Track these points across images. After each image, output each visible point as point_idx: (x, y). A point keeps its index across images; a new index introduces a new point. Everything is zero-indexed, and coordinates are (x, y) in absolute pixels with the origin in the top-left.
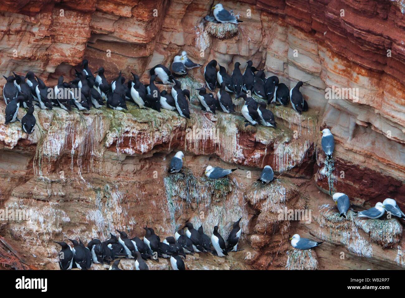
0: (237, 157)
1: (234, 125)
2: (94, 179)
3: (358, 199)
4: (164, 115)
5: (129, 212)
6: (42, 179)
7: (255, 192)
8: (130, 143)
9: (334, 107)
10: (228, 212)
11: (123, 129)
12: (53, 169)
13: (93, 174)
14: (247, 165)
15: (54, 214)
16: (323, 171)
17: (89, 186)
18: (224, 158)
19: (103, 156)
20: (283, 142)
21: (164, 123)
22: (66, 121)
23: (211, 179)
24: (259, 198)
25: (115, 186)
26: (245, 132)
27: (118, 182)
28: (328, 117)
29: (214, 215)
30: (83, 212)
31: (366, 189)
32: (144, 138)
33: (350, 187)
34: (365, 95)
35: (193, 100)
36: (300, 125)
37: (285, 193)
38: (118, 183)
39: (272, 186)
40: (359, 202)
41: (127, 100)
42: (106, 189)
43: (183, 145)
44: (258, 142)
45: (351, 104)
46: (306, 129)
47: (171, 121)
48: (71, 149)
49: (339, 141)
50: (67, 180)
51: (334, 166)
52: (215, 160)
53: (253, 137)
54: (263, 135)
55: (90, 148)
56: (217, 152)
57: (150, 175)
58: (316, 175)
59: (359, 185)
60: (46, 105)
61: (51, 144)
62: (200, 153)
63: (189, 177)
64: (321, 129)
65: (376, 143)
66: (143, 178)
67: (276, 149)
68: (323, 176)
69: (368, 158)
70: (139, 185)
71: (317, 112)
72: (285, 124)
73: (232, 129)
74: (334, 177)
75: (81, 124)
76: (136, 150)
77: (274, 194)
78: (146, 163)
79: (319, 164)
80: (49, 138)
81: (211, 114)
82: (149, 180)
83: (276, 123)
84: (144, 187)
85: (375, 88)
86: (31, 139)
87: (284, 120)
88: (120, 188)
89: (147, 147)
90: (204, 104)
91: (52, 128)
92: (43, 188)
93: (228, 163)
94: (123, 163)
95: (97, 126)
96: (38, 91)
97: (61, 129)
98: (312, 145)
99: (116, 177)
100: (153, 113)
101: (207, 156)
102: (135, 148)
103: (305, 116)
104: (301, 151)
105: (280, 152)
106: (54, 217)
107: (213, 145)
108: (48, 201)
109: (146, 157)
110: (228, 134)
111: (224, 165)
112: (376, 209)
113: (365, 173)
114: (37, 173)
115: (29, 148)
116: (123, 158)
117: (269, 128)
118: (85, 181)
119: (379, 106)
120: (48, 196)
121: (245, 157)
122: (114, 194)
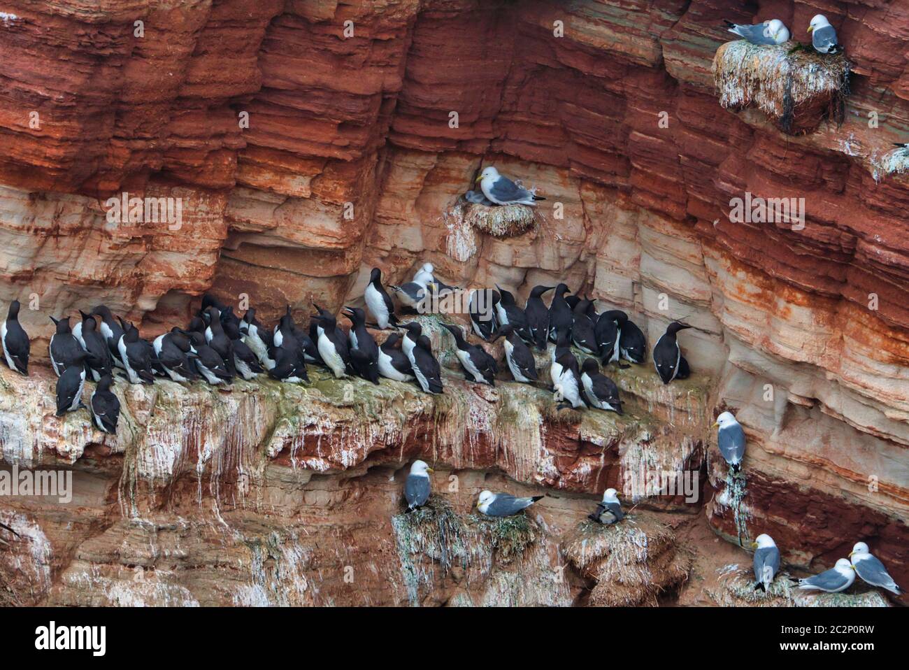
0: (543, 472)
1: (535, 408)
2: (246, 521)
3: (798, 552)
4: (388, 391)
5: (321, 588)
6: (137, 524)
7: (584, 543)
8: (318, 448)
9: (741, 368)
10: (529, 584)
11: (303, 419)
12: (160, 503)
13: (243, 512)
14: (563, 489)
15: (167, 595)
16: (724, 498)
17: (237, 537)
18: (515, 475)
19: (264, 475)
20: (637, 441)
21: (387, 406)
22: (184, 406)
23: (490, 518)
24: (592, 555)
25: (291, 535)
26: (557, 422)
27: (298, 527)
28: (730, 388)
29: (500, 591)
30: (225, 589)
31: (814, 533)
32: (346, 437)
33: (780, 528)
34: (804, 344)
35: (447, 359)
36: (672, 405)
37: (645, 544)
38: (297, 530)
39: (618, 529)
40: (800, 558)
41: (309, 361)
42: (272, 541)
43: (430, 451)
44: (584, 442)
45: (775, 361)
46: (683, 414)
47: (403, 403)
48: (195, 462)
49: (754, 437)
50: (189, 524)
51: (746, 487)
52: (497, 479)
53: (575, 432)
54: (595, 427)
55: (235, 460)
56: (501, 463)
57: (363, 512)
58: (708, 505)
59: (799, 525)
60: (140, 376)
61: (153, 453)
62: (466, 466)
63: (444, 515)
64: (717, 414)
65: (832, 440)
66: (348, 518)
67: (624, 455)
68: (723, 507)
69: (817, 470)
70: (341, 532)
71: (705, 380)
72: (640, 403)
73: (531, 416)
74: (748, 509)
75: (216, 412)
76: (331, 462)
77: (623, 546)
78: (353, 488)
79: (714, 484)
80: (149, 441)
81: (486, 387)
82: (361, 521)
83: (621, 403)
84: (351, 536)
85: (825, 329)
86: (112, 444)
87: (637, 396)
88: (301, 539)
89: (355, 456)
90: (471, 367)
91: (154, 420)
92: (142, 542)
93: (525, 485)
94: (305, 489)
95: (248, 415)
96: (122, 346)
97: (174, 422)
98: (698, 447)
99: (292, 518)
100: (364, 386)
101: (480, 471)
102: (329, 457)
103: (681, 388)
104: (676, 459)
105: (631, 461)
106: (166, 600)
107: (492, 450)
108: (152, 569)
109: (354, 474)
110: (523, 427)
111: (517, 490)
112: (836, 572)
113: (811, 500)
114: (127, 512)
115: (108, 461)
116: (305, 478)
117: (607, 413)
118: (227, 526)
119: (834, 364)
120: (152, 557)
121: (560, 472)
122: (290, 551)
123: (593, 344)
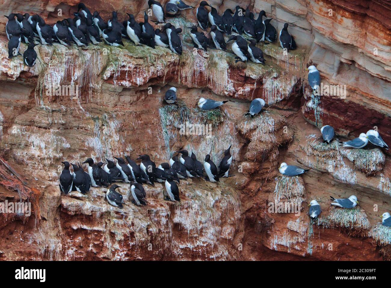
0: (228, 90)
1: (225, 61)
2: (92, 109)
3: (343, 130)
4: (159, 51)
5: (126, 140)
6: (43, 108)
7: (246, 123)
8: (126, 76)
9: (320, 46)
10: (220, 140)
11: (120, 63)
12: (54, 99)
13: (91, 104)
14: (237, 98)
15: (55, 141)
16: (310, 104)
17: (88, 115)
18: (216, 91)
19: (101, 88)
20: (271, 77)
21: (158, 58)
22: (66, 55)
23: (203, 110)
24: (249, 128)
25: (113, 115)
26: (235, 68)
27: (116, 112)
28: (313, 55)
29: (207, 144)
30: (82, 139)
31: (350, 121)
32: (139, 72)
33: (335, 119)
34: (348, 35)
35: (186, 38)
36: (288, 62)
37: (273, 124)
38: (115, 113)
39: (261, 117)
40: (344, 133)
41: (123, 37)
42: (104, 118)
43: (177, 79)
44: (247, 77)
45: (335, 43)
46: (293, 66)
47: (166, 57)
48: (70, 81)
49: (325, 77)
50: (67, 109)
51: (320, 99)
52: (207, 93)
53: (243, 73)
54: (253, 71)
55: (88, 81)
56: (209, 85)
57: (146, 106)
58: (303, 107)
59: (344, 117)
60: (46, 41)
61: (51, 76)
62: (193, 86)
63: (183, 108)
64: (308, 66)
65: (360, 79)
66: (139, 109)
67: (265, 83)
68: (310, 108)
69: (352, 93)
70: (135, 115)
71: (303, 51)
72: (273, 60)
73: (223, 65)
74: (321, 109)
75: (80, 59)
76: (132, 83)
77: (263, 125)
78: (142, 95)
79: (306, 98)
80: (49, 71)
81: (203, 51)
82: (145, 110)
84: (140, 116)
85: (358, 29)
86: (33, 72)
87: (272, 57)
88: (117, 117)
89: (143, 81)
91: (52, 61)
92: (45, 116)
93: (220, 96)
94: (120, 95)
95: (95, 61)
96: (38, 28)
97: (61, 63)
98: (299, 81)
99: (113, 107)
100: (148, 49)
101: (199, 89)
102: (131, 81)
103: (292, 54)
104: (289, 86)
105: (268, 86)
106: (55, 143)
107: (205, 79)
108: (49, 129)
109: (142, 89)
110: (220, 69)
111: (216, 98)
112: (360, 139)
113: (350, 106)
114: (38, 102)
115: (31, 80)
116: (120, 90)
117: (258, 64)
118: (84, 110)
119: (362, 45)
120: (49, 124)
121: (236, 90)
122: (112, 123)
123: (253, 33)
